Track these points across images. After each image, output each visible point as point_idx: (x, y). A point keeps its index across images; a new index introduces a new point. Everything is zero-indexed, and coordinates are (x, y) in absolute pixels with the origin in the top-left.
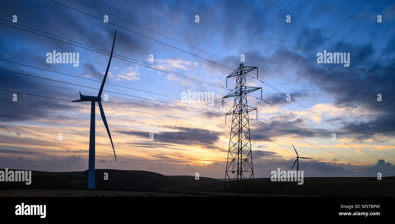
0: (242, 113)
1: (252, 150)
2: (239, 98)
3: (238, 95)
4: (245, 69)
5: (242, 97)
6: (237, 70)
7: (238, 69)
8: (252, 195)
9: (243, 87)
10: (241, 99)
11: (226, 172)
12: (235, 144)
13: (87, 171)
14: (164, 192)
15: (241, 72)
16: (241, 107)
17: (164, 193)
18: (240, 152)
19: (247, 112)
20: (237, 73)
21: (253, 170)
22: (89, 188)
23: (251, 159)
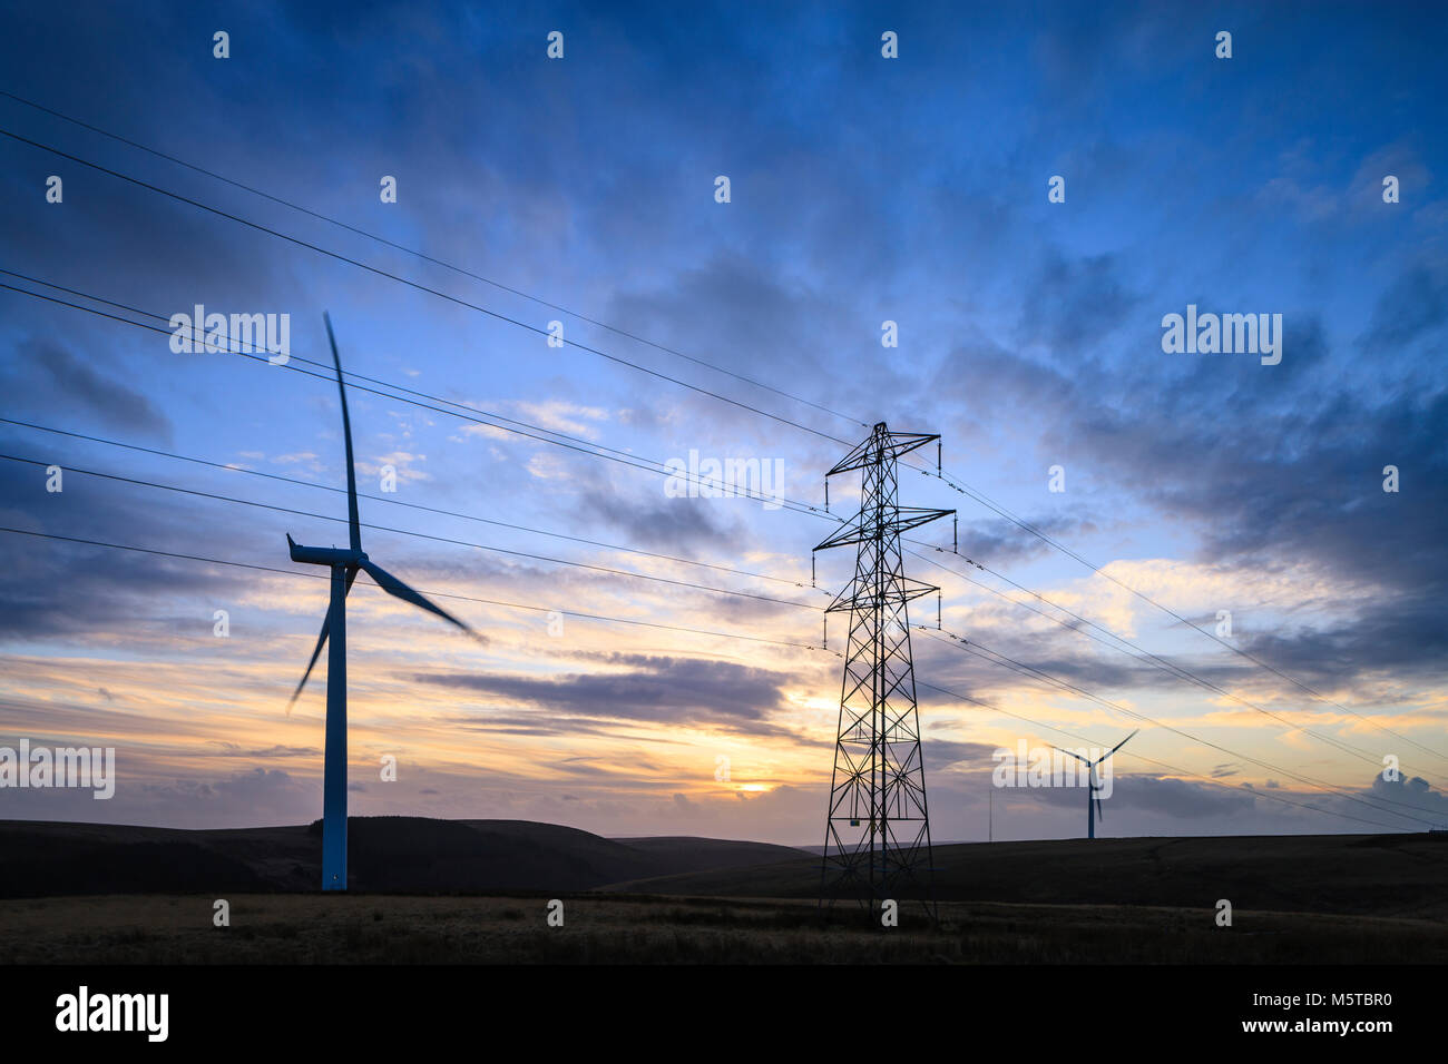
0: (883, 605)
1: (921, 739)
2: (873, 549)
3: (870, 539)
4: (895, 444)
5: (885, 547)
6: (864, 446)
7: (867, 443)
8: (924, 904)
9: (888, 510)
10: (881, 554)
11: (829, 823)
12: (861, 720)
13: (318, 824)
14: (601, 899)
15: (881, 452)
16: (882, 582)
17: (603, 903)
18: (880, 746)
19: (904, 601)
20: (865, 456)
21: (926, 816)
22: (326, 886)
23: (919, 772)
